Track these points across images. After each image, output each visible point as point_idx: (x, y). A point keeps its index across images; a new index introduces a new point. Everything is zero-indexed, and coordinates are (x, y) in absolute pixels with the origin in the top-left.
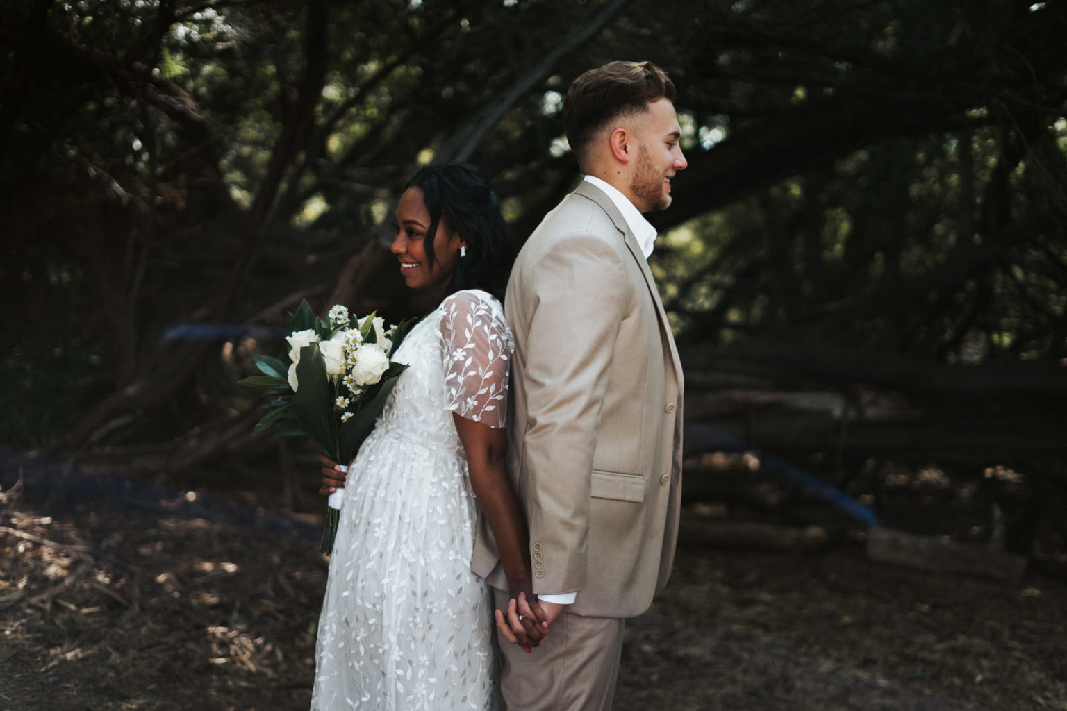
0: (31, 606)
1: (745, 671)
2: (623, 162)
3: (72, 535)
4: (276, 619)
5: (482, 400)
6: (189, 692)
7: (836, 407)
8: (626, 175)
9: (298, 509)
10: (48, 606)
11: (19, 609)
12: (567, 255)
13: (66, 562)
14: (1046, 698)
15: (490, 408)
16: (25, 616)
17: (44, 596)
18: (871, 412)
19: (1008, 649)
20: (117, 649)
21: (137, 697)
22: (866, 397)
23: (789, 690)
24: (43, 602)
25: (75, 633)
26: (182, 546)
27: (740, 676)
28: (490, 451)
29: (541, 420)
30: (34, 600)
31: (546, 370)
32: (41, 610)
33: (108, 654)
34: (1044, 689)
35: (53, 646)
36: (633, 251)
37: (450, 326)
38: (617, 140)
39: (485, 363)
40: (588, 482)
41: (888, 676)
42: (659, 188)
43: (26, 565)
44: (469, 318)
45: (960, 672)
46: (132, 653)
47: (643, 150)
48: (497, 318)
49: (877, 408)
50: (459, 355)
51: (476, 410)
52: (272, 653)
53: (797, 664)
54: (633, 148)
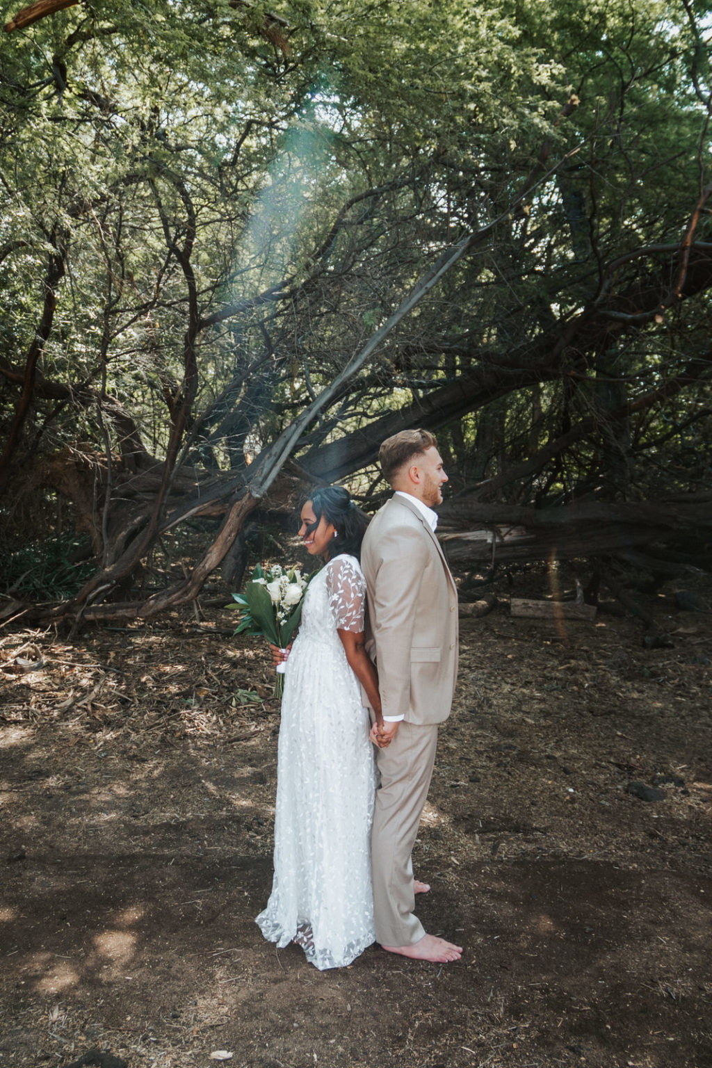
0: (79, 708)
1: (465, 698)
2: (417, 483)
3: (87, 656)
4: (214, 699)
5: (349, 619)
6: (178, 752)
7: (488, 537)
8: (419, 489)
9: (202, 620)
10: (89, 708)
11: (73, 711)
12: (395, 537)
13: (89, 675)
14: (622, 692)
15: (353, 623)
16: (78, 715)
17: (85, 701)
18: (507, 538)
19: (598, 665)
20: (133, 730)
21: (152, 760)
22: (504, 530)
23: (490, 707)
24: (85, 704)
25: (109, 723)
26: (150, 656)
27: (464, 701)
28: (356, 645)
29: (384, 626)
30: (80, 704)
31: (386, 599)
32: (85, 710)
33: (129, 734)
34: (621, 687)
35: (97, 732)
36: (427, 529)
37: (331, 581)
38: (412, 472)
39: (349, 600)
40: (409, 656)
41: (539, 690)
42: (436, 494)
43: (68, 680)
44: (340, 577)
45: (576, 683)
46: (142, 731)
47: (427, 475)
48: (356, 572)
49: (510, 535)
50: (335, 597)
51: (346, 624)
52: (217, 721)
53: (492, 690)
54: (421, 475)
